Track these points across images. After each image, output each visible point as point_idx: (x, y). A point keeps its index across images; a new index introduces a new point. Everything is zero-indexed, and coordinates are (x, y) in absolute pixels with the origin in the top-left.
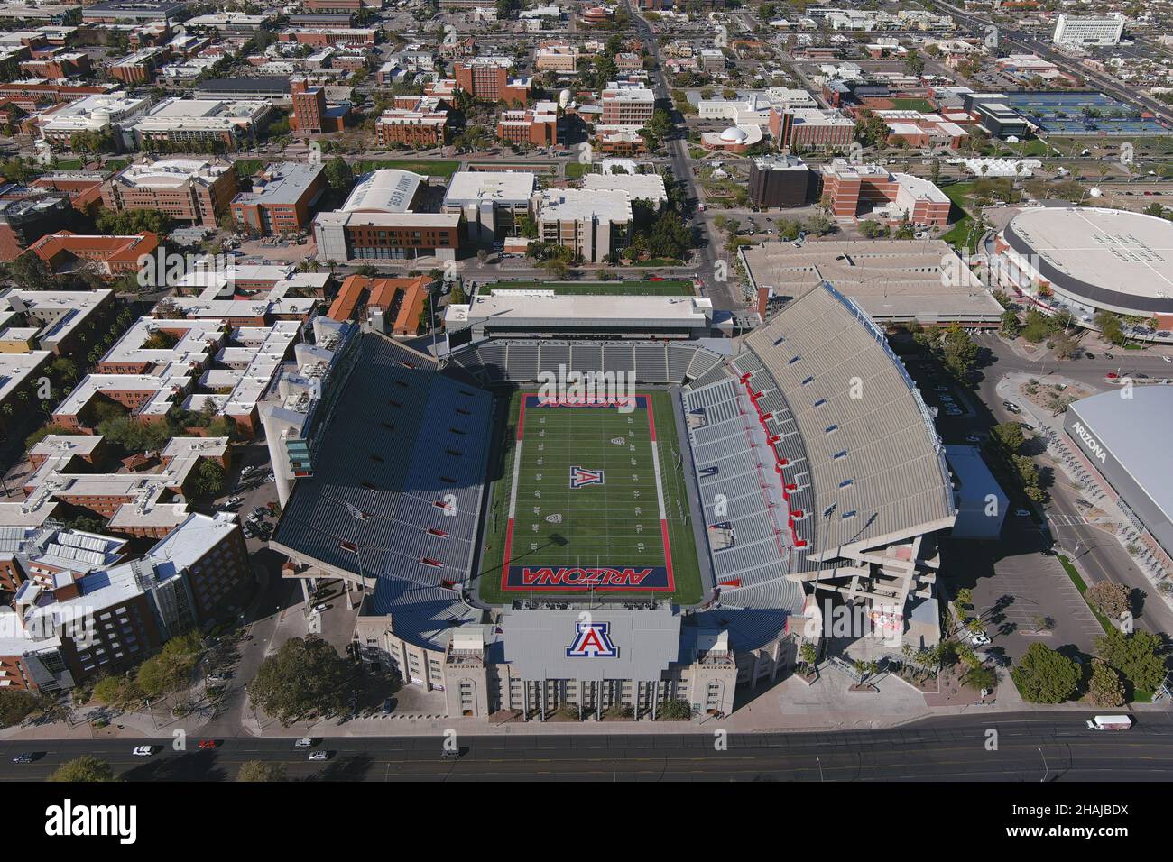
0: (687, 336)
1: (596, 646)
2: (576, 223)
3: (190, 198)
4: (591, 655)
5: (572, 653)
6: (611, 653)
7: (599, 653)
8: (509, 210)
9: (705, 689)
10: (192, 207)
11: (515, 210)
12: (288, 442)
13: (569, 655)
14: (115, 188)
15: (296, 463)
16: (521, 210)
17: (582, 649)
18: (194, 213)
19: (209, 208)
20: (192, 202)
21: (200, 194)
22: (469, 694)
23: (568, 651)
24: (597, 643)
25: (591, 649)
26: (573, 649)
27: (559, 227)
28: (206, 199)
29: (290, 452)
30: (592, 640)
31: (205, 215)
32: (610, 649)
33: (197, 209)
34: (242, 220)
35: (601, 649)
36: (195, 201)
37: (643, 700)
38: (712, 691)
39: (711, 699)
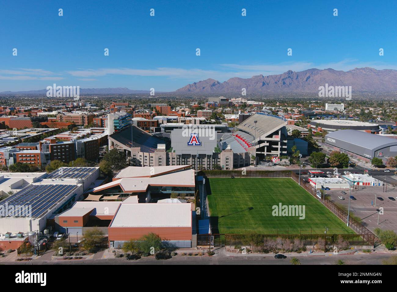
0: (221, 131)
1: (195, 141)
2: (190, 120)
3: (82, 119)
4: (194, 145)
5: (189, 144)
6: (199, 144)
7: (196, 144)
8: (171, 121)
9: (225, 159)
10: (82, 121)
11: (173, 121)
12: (114, 120)
13: (188, 145)
14: (61, 116)
15: (115, 127)
16: (174, 121)
17: (191, 143)
18: (82, 123)
19: (86, 121)
20: (82, 120)
21: (85, 117)
22: (161, 162)
23: (188, 143)
24: (196, 140)
25: (194, 142)
26: (189, 142)
27: (185, 122)
28: (86, 119)
29: (114, 123)
30: (194, 139)
31: (85, 124)
32: (199, 142)
33: (83, 122)
34: (96, 123)
35: (197, 142)
36: (83, 120)
37: (208, 166)
38: (227, 161)
39: (227, 164)
